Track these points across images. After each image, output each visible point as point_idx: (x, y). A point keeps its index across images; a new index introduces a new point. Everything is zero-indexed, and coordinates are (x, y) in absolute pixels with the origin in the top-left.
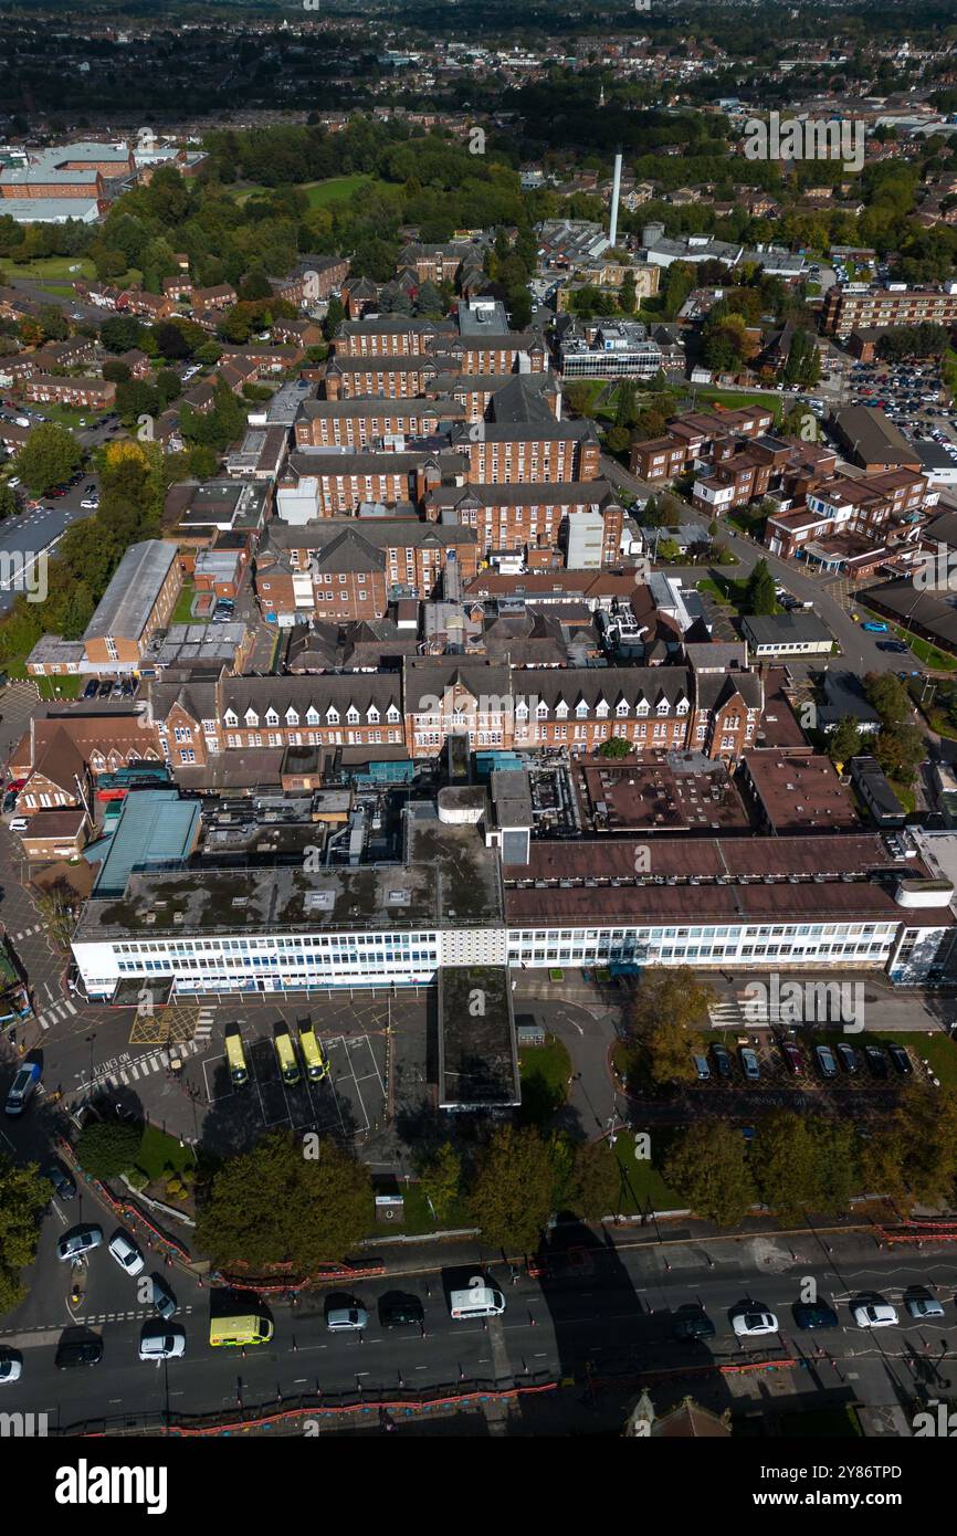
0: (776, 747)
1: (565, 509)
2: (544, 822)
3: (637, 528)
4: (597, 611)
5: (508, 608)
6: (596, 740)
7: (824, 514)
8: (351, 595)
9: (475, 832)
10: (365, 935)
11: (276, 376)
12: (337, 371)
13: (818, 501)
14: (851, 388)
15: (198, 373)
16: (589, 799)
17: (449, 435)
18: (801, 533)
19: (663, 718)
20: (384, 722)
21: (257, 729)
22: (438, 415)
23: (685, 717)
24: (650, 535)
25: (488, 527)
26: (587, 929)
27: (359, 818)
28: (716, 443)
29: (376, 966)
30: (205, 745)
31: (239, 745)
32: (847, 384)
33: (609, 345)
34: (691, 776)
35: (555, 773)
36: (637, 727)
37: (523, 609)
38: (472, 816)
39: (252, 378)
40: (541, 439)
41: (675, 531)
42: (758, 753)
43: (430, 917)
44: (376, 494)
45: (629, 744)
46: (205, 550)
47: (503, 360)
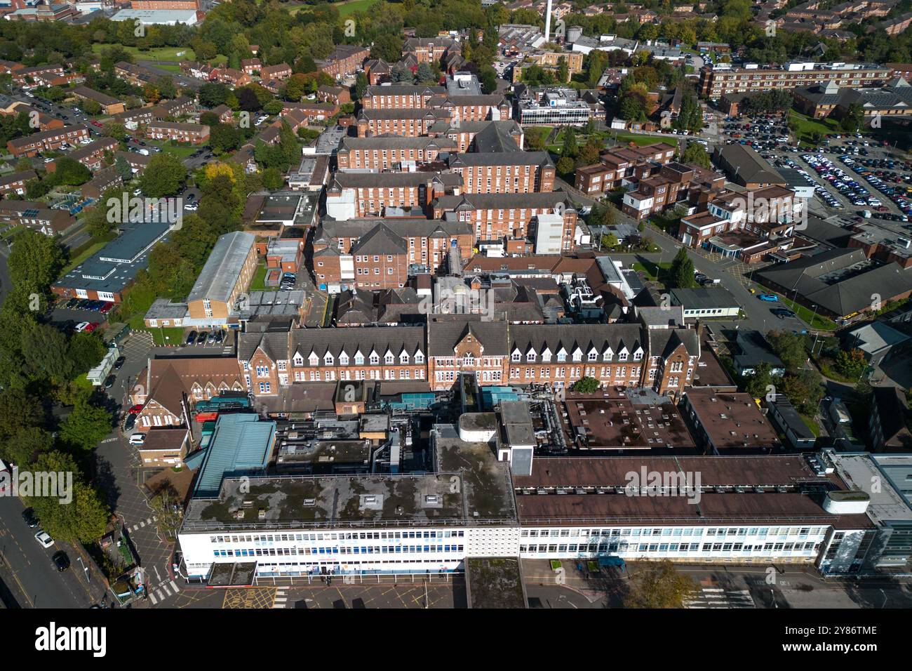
0: (708, 386)
1: (534, 212)
2: (539, 441)
3: (585, 226)
4: (560, 284)
5: (498, 281)
6: (572, 379)
7: (721, 217)
8: (382, 271)
9: (488, 449)
10: (408, 531)
11: (321, 123)
12: (366, 118)
13: (717, 208)
14: (725, 133)
15: (266, 121)
16: (570, 424)
17: (447, 161)
18: (706, 230)
19: (623, 363)
20: (412, 363)
21: (317, 368)
22: (438, 148)
23: (640, 362)
24: (595, 231)
25: (478, 224)
26: (581, 528)
27: (395, 436)
28: (637, 168)
29: (416, 556)
30: (278, 379)
31: (303, 380)
32: (722, 130)
33: (553, 103)
34: (647, 407)
35: (543, 404)
36: (603, 369)
37: (509, 281)
38: (485, 436)
39: (304, 124)
40: (512, 164)
41: (613, 228)
42: (696, 391)
43: (459, 517)
44: (397, 201)
45: (597, 382)
46: (275, 239)
47: (480, 112)
